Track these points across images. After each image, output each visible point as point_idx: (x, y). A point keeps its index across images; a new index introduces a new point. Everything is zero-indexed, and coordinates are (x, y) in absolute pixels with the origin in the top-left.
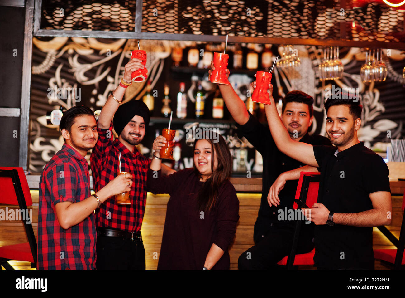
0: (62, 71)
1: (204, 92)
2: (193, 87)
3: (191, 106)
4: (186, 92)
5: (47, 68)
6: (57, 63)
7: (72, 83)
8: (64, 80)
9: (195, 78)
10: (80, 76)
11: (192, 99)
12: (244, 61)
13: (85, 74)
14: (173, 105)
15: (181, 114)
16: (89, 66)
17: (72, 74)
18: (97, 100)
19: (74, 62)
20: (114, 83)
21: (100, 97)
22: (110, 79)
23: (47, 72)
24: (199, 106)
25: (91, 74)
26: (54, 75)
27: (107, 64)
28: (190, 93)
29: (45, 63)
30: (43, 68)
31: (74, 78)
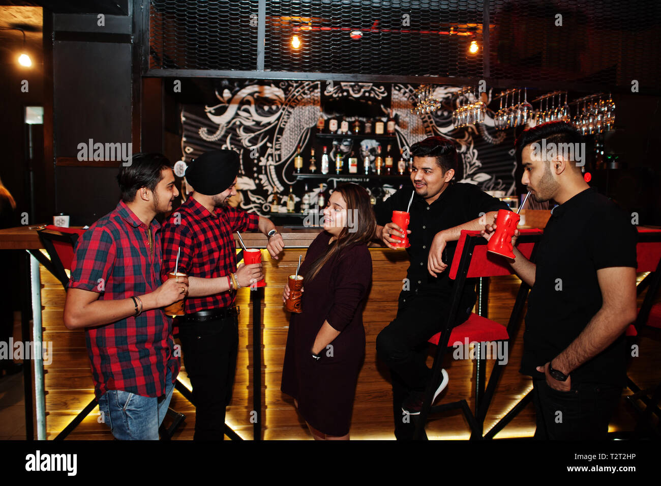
0: (231, 139)
1: (342, 153)
2: (334, 149)
3: (332, 164)
4: (328, 154)
5: (219, 137)
6: (227, 133)
7: (239, 148)
8: (233, 146)
9: (335, 143)
10: (246, 143)
11: (334, 160)
12: (373, 128)
13: (249, 141)
14: (319, 164)
15: (325, 171)
16: (253, 135)
17: (240, 141)
18: (259, 161)
19: (241, 132)
20: (272, 148)
21: (262, 159)
22: (269, 145)
23: (219, 140)
24: (339, 164)
25: (253, 141)
26: (225, 142)
27: (266, 133)
28: (331, 154)
29: (218, 133)
30: (217, 137)
31: (241, 144)
